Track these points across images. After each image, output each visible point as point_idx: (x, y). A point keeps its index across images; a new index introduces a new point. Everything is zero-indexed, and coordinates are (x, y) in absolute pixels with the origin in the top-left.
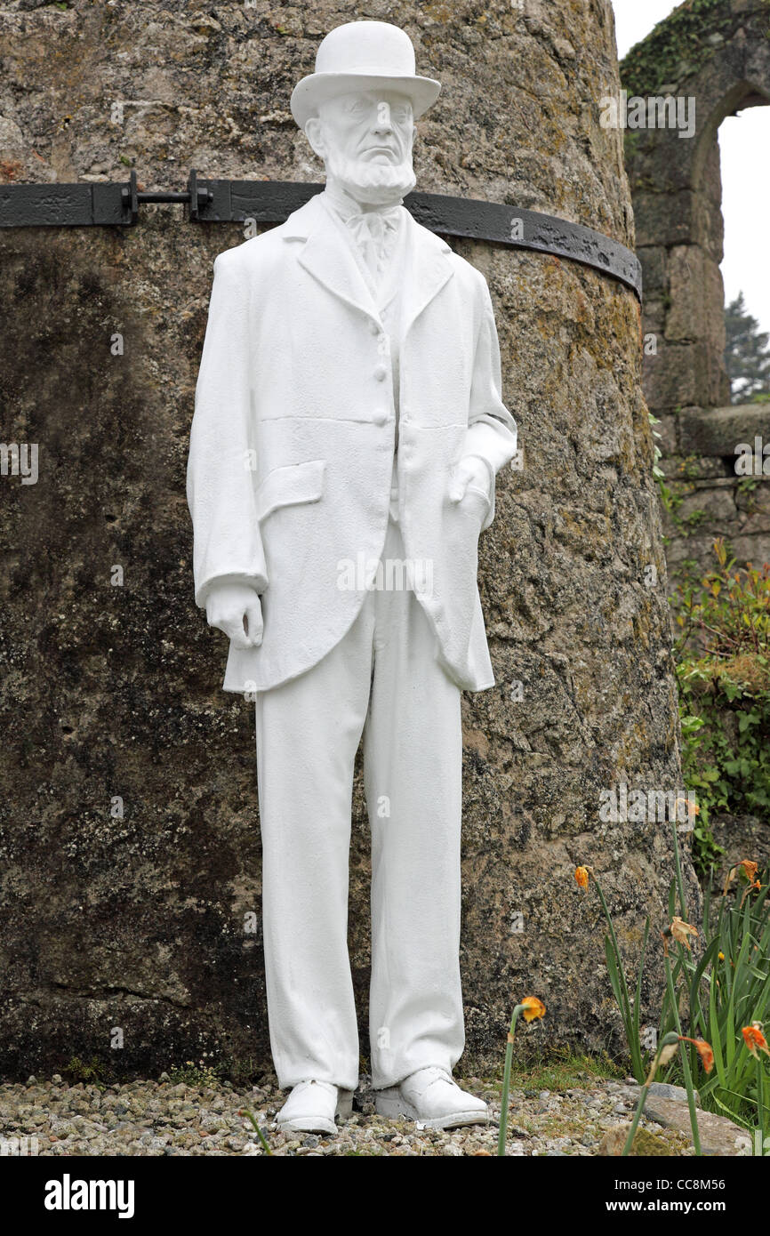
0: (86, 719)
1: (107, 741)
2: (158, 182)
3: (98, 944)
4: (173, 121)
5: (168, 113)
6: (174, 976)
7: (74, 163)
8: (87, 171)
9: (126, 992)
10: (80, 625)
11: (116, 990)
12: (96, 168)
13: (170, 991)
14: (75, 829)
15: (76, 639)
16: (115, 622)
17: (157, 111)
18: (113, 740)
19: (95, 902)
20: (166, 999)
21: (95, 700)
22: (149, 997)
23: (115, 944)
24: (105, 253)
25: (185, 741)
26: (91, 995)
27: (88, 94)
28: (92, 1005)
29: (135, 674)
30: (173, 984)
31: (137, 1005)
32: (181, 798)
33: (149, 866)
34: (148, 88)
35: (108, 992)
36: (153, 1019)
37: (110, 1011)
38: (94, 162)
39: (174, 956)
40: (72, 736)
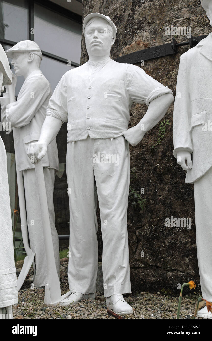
0: (165, 192)
1: (170, 199)
2: (184, 40)
3: (169, 256)
4: (189, 22)
5: (187, 20)
6: (190, 267)
7: (162, 40)
8: (166, 41)
9: (178, 271)
10: (163, 167)
11: (175, 270)
12: (168, 40)
13: (189, 271)
14: (162, 223)
15: (162, 171)
16: (172, 165)
17: (184, 20)
18: (172, 198)
19: (167, 244)
20: (188, 273)
21: (167, 187)
22: (184, 272)
23: (173, 257)
24: (170, 63)
25: (191, 199)
26: (168, 271)
27: (166, 20)
28: (168, 274)
29: (178, 180)
30: (190, 269)
31: (180, 274)
32: (191, 215)
33: (182, 234)
34: (182, 15)
35: (173, 270)
36: (185, 279)
37: (172, 276)
38: (167, 39)
39: (190, 261)
40: (161, 197)
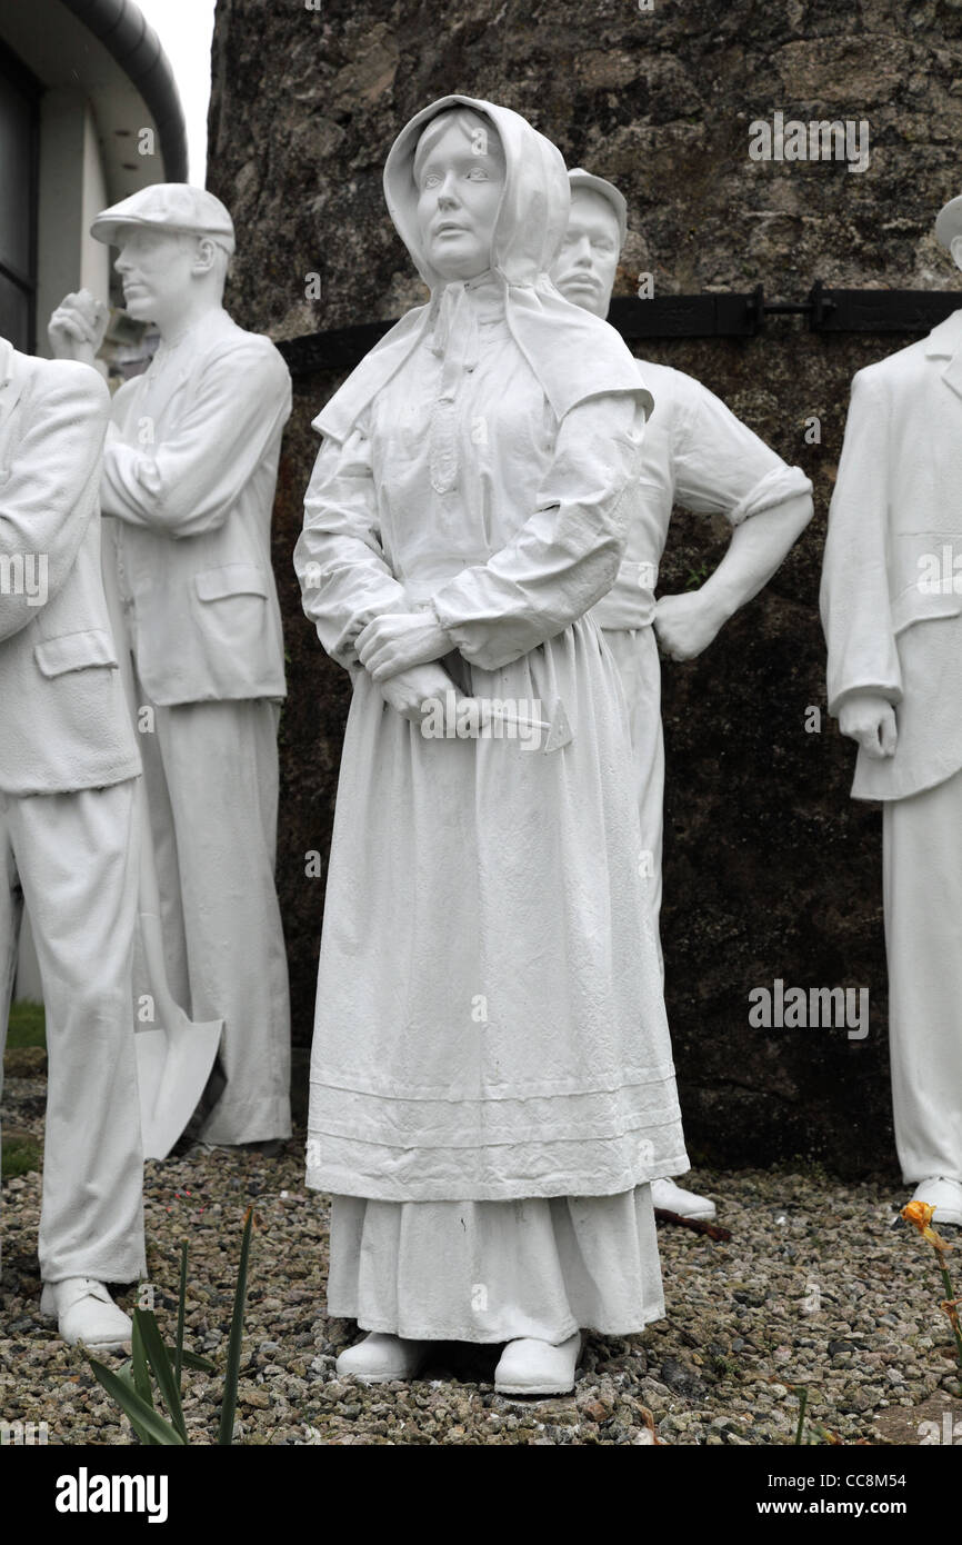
0: (698, 819)
1: (718, 841)
2: (780, 293)
3: (710, 1036)
4: (796, 231)
5: (791, 224)
6: (782, 1072)
7: (697, 274)
8: (710, 282)
9: (735, 1084)
10: (693, 729)
11: (726, 1082)
12: (719, 279)
13: (779, 1086)
14: (687, 926)
15: (690, 742)
16: (727, 726)
17: (781, 222)
18: (724, 841)
19: (706, 996)
20: (775, 1093)
21: (706, 802)
22: (757, 1090)
23: (725, 1038)
24: (724, 363)
25: (795, 845)
26: (703, 1085)
27: (713, 206)
28: (703, 1095)
29: (746, 778)
30: (781, 1080)
31: (747, 1097)
32: (790, 900)
33: (759, 964)
34: (773, 199)
35: (717, 1084)
36: (762, 1112)
37: (720, 1101)
38: (717, 273)
39: (782, 1053)
40: (685, 835)
